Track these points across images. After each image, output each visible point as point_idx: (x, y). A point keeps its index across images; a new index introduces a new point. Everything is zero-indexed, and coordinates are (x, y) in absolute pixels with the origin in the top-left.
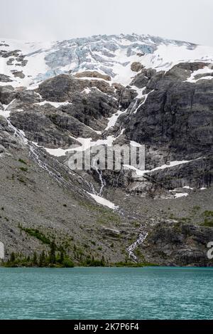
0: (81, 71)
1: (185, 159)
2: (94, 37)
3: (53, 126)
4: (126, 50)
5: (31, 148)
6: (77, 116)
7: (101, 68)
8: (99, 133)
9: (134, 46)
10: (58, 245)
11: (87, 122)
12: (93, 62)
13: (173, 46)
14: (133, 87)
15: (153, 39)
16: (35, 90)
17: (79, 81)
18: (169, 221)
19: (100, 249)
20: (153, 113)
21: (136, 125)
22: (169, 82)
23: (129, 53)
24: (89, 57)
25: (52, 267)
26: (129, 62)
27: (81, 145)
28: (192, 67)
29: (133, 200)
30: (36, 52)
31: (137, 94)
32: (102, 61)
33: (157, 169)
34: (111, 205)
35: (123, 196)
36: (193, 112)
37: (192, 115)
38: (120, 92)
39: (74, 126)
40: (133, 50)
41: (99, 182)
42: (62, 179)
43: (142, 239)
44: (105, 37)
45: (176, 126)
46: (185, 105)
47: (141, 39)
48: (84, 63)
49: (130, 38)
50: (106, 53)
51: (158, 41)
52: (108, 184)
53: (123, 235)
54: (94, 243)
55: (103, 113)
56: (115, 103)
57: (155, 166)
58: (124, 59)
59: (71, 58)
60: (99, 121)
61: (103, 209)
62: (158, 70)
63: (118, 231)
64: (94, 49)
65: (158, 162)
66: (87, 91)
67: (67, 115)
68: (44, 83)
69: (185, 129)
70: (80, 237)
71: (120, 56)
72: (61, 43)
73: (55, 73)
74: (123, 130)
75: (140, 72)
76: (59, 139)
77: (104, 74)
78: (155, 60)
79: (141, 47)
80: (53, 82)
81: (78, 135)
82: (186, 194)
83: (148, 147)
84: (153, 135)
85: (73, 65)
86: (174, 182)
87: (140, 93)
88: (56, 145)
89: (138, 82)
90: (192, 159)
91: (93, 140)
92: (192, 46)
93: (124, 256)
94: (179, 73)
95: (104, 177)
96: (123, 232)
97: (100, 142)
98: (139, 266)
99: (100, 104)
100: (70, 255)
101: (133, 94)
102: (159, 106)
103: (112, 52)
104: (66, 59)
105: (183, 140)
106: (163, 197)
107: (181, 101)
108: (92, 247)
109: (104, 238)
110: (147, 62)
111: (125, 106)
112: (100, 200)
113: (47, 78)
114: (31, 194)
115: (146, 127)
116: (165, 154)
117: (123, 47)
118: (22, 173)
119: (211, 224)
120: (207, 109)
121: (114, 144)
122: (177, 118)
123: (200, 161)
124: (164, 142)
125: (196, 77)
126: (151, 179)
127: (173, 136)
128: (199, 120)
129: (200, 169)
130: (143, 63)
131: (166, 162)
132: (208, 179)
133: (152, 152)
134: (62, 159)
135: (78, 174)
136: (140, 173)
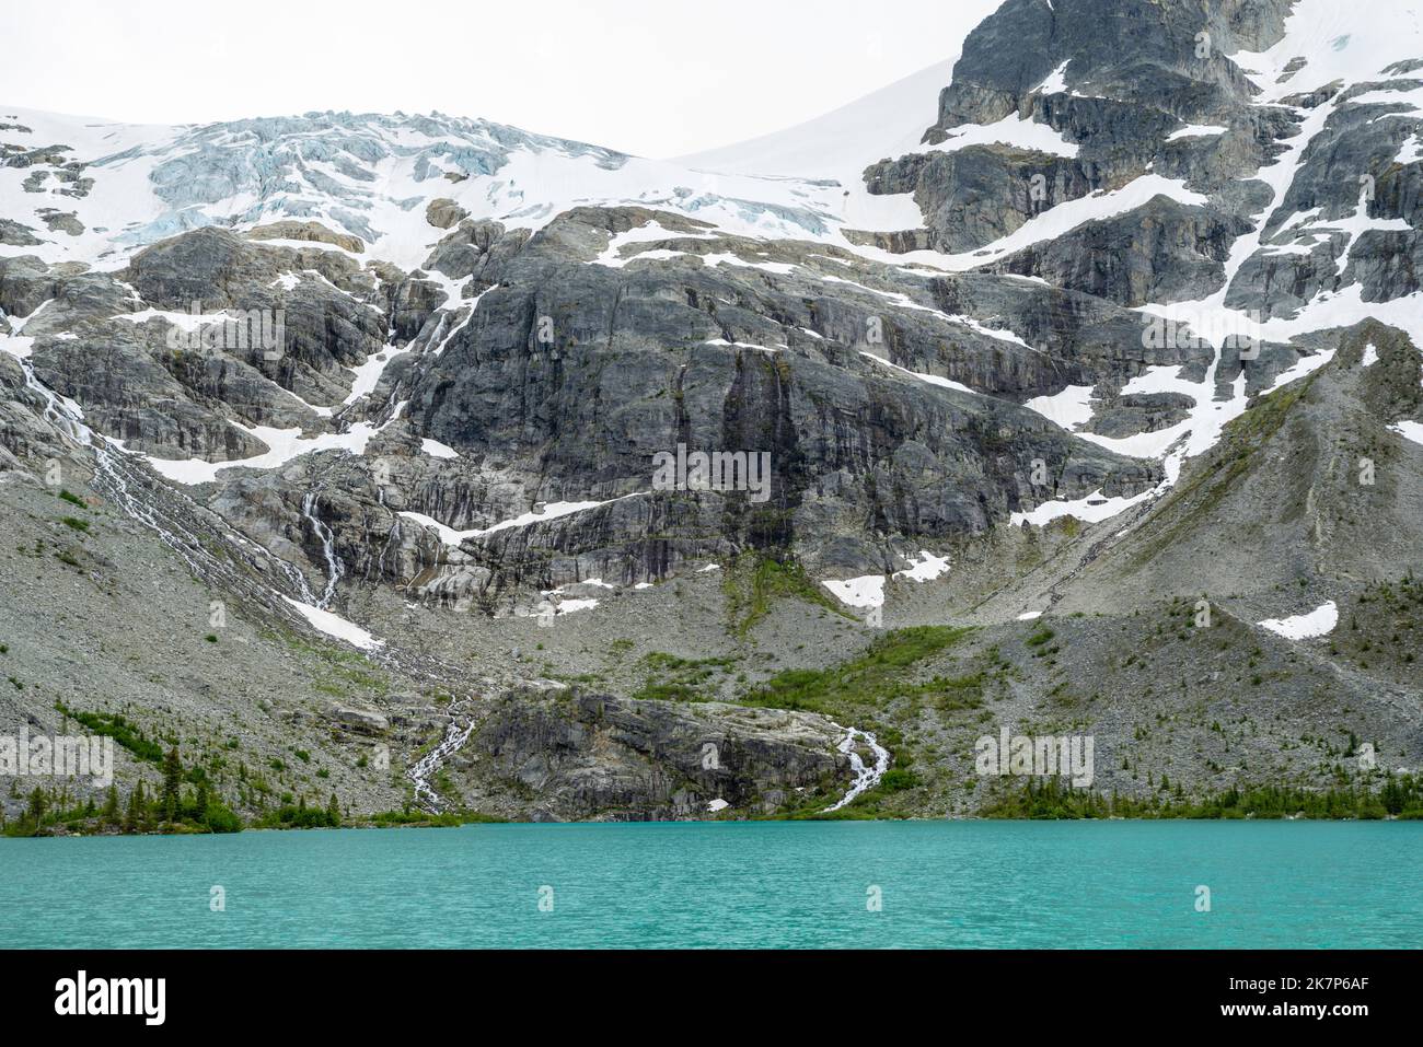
0: (268, 219)
1: (589, 497)
2: (313, 116)
3: (175, 387)
4: (411, 162)
5: (103, 458)
6: (253, 360)
7: (333, 214)
8: (325, 412)
9: (438, 150)
10: (187, 764)
11: (286, 379)
12: (308, 194)
13: (555, 157)
14: (435, 276)
15: (495, 131)
16: (117, 274)
17: (262, 251)
18: (540, 685)
19: (323, 774)
20: (495, 354)
21: (443, 388)
22: (542, 264)
23: (421, 172)
24: (295, 176)
25: (168, 831)
26: (421, 199)
27: (263, 449)
28: (611, 220)
29: (429, 621)
30: (123, 155)
31: (444, 297)
32: (335, 191)
33: (503, 525)
34: (360, 638)
35: (399, 610)
36: (615, 356)
37: (612, 364)
38: (391, 291)
39: (244, 387)
40: (434, 161)
41: (322, 565)
42: (204, 555)
43: (457, 740)
44: (346, 119)
45: (565, 398)
46: (592, 333)
47: (460, 129)
48: (279, 195)
49: (425, 125)
50: (347, 169)
51: (509, 137)
52: (352, 572)
53: (398, 731)
54: (304, 757)
55: (335, 352)
56: (378, 320)
57: (500, 517)
58: (411, 189)
59: (235, 177)
60: (329, 374)
61: (332, 650)
62: (510, 226)
63: (379, 718)
64: (312, 155)
65: (508, 505)
66: (289, 281)
67: (221, 355)
68: (149, 253)
69: (590, 405)
70: (259, 739)
71: (392, 178)
72: (206, 130)
73: (184, 224)
74: (402, 404)
75: (454, 229)
76: (194, 431)
77: (340, 230)
78: (501, 194)
79: (459, 155)
80: (177, 249)
81: (259, 416)
82: (592, 604)
83: (478, 461)
84: (494, 421)
85: (243, 201)
86: (556, 567)
87: (455, 295)
88: (187, 442)
89: (450, 261)
90: (609, 496)
91: (307, 435)
92: (612, 159)
93: (399, 795)
94: (572, 238)
95: (338, 550)
96: (395, 720)
97: (326, 441)
98: (447, 822)
99: (329, 324)
100: (228, 794)
101: (429, 297)
102: (514, 333)
104: (220, 179)
105: (585, 438)
106: (521, 612)
107: (580, 323)
108: (298, 767)
109: (338, 739)
110: (478, 201)
111: (406, 332)
112: (326, 622)
113: (158, 237)
114: (100, 605)
115: (473, 398)
116: (531, 481)
117: (404, 152)
118: (71, 537)
119: (665, 693)
120: (656, 348)
121: (375, 448)
122: (567, 373)
123: (633, 504)
124: (527, 444)
125: (625, 251)
126: (487, 554)
127: (554, 426)
128: (633, 379)
129: (636, 528)
130: (464, 204)
131: (533, 505)
132: (658, 557)
133: (487, 472)
134: (204, 492)
135: (255, 539)
136: (451, 537)
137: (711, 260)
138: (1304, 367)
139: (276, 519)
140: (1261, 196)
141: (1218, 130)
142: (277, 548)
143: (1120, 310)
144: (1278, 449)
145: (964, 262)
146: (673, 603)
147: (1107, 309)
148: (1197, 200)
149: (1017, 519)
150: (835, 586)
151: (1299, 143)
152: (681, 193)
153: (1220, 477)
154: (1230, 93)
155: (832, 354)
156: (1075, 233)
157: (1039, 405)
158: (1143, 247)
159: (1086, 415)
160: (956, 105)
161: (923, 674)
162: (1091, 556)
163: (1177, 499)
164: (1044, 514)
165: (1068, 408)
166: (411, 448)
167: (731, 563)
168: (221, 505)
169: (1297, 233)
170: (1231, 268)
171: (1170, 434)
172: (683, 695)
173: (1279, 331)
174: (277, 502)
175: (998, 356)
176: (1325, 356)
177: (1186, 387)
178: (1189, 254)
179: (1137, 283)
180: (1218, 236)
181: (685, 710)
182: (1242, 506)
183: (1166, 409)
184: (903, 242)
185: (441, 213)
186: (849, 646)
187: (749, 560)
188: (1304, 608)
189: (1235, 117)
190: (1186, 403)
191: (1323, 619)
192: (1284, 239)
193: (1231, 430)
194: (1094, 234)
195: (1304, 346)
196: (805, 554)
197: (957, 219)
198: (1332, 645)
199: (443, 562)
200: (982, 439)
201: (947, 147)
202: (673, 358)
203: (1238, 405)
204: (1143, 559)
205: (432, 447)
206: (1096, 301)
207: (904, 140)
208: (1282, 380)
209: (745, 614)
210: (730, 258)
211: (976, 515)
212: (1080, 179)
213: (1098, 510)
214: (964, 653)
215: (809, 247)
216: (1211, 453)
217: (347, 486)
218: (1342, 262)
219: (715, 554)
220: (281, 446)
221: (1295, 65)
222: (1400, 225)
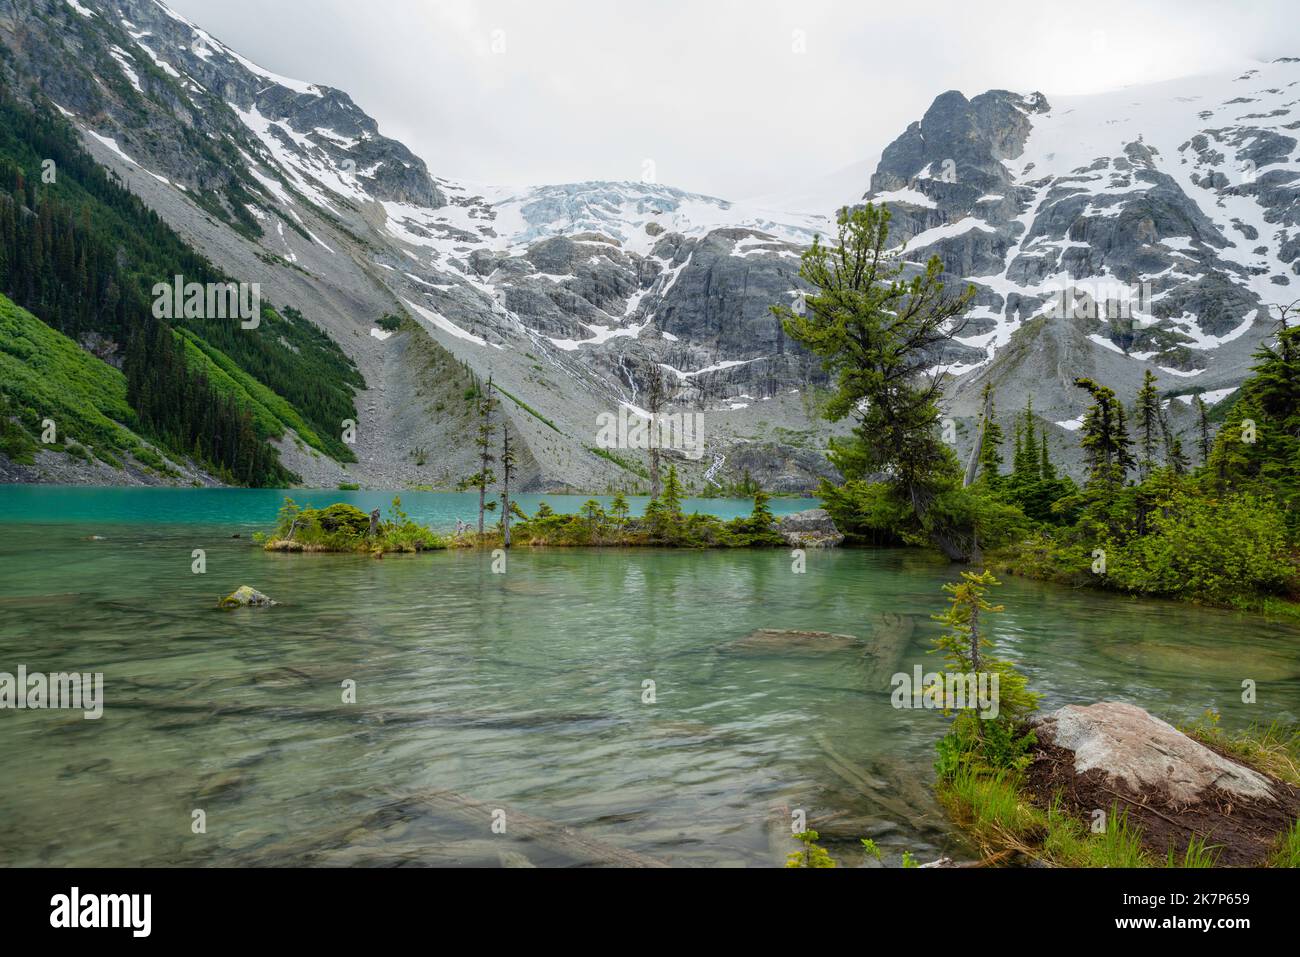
0: (578, 231)
1: (740, 359)
2: (589, 183)
4: (635, 206)
5: (532, 338)
6: (585, 296)
7: (606, 230)
8: (617, 319)
9: (648, 200)
11: (599, 304)
12: (592, 220)
13: (699, 204)
14: (656, 258)
15: (671, 191)
16: (523, 257)
17: (579, 246)
20: (693, 295)
21: (670, 310)
22: (712, 256)
23: (641, 210)
24: (586, 212)
26: (642, 222)
27: (594, 335)
28: (733, 235)
30: (507, 201)
31: (661, 268)
32: (604, 218)
33: (703, 371)
36: (748, 298)
37: (747, 302)
38: (638, 265)
39: (584, 309)
40: (646, 205)
41: (629, 386)
44: (602, 184)
45: (726, 316)
46: (737, 287)
47: (656, 191)
48: (581, 220)
50: (608, 208)
51: (677, 194)
52: (642, 389)
55: (618, 292)
56: (634, 278)
57: (701, 367)
58: (638, 218)
59: (559, 212)
60: (616, 303)
62: (687, 236)
64: (592, 202)
65: (704, 362)
66: (595, 260)
67: (571, 293)
68: (537, 248)
69: (738, 319)
71: (628, 212)
73: (539, 233)
74: (651, 316)
75: (662, 236)
76: (567, 327)
77: (611, 237)
78: (679, 221)
79: (657, 202)
80: (548, 247)
81: (591, 321)
82: (745, 405)
83: (688, 342)
84: (694, 325)
85: (563, 223)
86: (728, 389)
87: (666, 267)
88: (564, 335)
89: (663, 250)
90: (749, 359)
91: (611, 329)
92: (724, 204)
94: (721, 242)
95: (635, 380)
97: (620, 332)
99: (614, 280)
101: (656, 268)
102: (702, 286)
103: (615, 207)
104: (552, 212)
105: (736, 333)
106: (715, 408)
107: (732, 282)
110: (668, 223)
111: (647, 284)
112: (638, 411)
115: (685, 315)
116: (714, 352)
117: (631, 200)
120: (765, 294)
121: (642, 336)
122: (726, 305)
123: (760, 363)
124: (709, 335)
125: (744, 249)
126: (699, 383)
127: (721, 328)
128: (757, 309)
129: (761, 373)
130: (662, 225)
131: (715, 362)
132: (772, 386)
133: (694, 348)
134: (576, 354)
135: (601, 375)
136: (681, 376)
137: (782, 254)
139: (608, 366)
140: (1019, 229)
141: (999, 198)
142: (609, 378)
143: (959, 279)
144: (1039, 345)
146: (780, 406)
147: (956, 280)
148: (991, 230)
149: (924, 373)
151: (1035, 204)
152: (760, 222)
153: (1014, 357)
154: (1004, 180)
156: (937, 244)
158: (969, 251)
159: (952, 328)
160: (879, 183)
162: (960, 390)
163: (995, 367)
164: (936, 371)
165: (946, 327)
166: (658, 336)
167: (804, 389)
168: (585, 360)
169: (1037, 246)
170: (1008, 261)
171: (988, 337)
173: (1029, 291)
174: (608, 359)
177: (993, 316)
178: (989, 255)
179: (966, 267)
180: (1001, 246)
183: (985, 326)
185: (653, 230)
187: (811, 388)
189: (1008, 191)
190: (994, 323)
192: (1032, 249)
193: (1015, 335)
194: (946, 245)
199: (679, 386)
201: (875, 202)
202: (774, 299)
203: (1016, 325)
205: (666, 335)
206: (952, 276)
207: (855, 197)
208: (1036, 314)
210: (789, 253)
212: (939, 218)
213: (959, 370)
216: (1008, 346)
217: (635, 352)
218: (1059, 261)
219: (796, 385)
220: (601, 335)
221: (1030, 167)
222: (1085, 245)
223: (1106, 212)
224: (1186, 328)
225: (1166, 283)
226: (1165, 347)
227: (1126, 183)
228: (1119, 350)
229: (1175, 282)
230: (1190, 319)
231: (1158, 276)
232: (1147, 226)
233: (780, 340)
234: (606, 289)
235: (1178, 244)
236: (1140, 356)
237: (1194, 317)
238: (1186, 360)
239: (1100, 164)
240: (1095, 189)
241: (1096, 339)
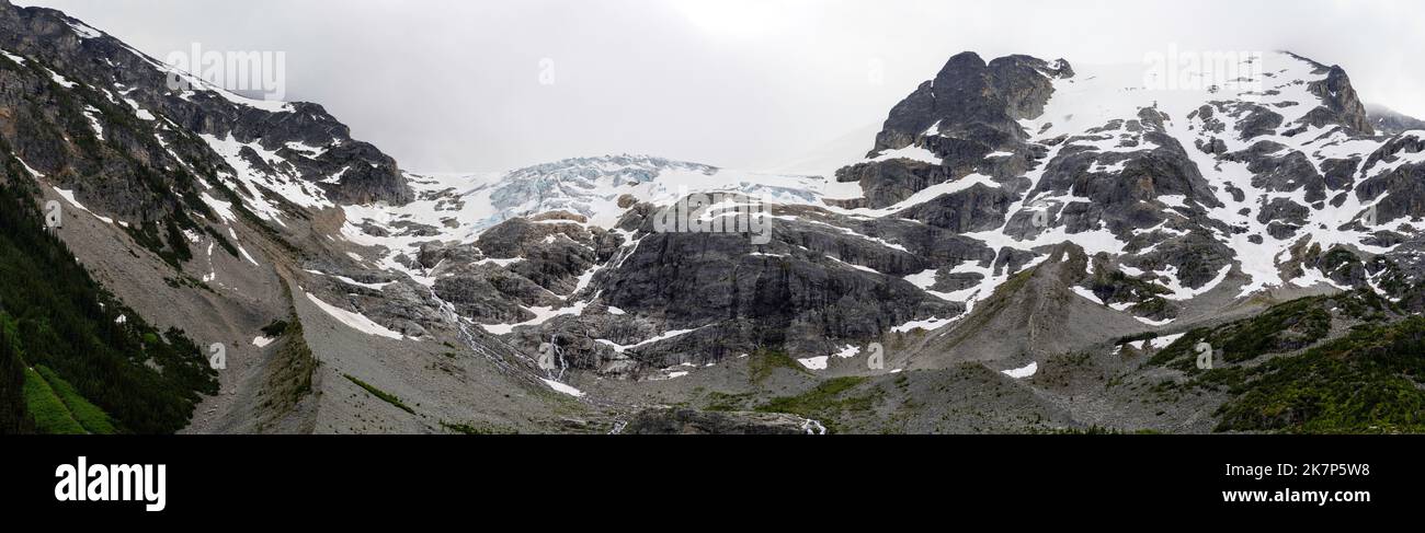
0: (542, 211)
1: (687, 328)
2: (566, 161)
3: (496, 293)
5: (462, 326)
6: (531, 277)
7: (574, 207)
8: (563, 298)
9: (625, 172)
11: (546, 284)
12: (562, 197)
14: (620, 231)
15: (654, 161)
16: (473, 245)
17: (539, 226)
18: (659, 407)
20: (647, 265)
21: (619, 284)
23: (616, 182)
26: (616, 196)
27: (534, 317)
29: (607, 384)
30: (478, 189)
31: (623, 241)
32: (575, 195)
33: (644, 343)
34: (574, 392)
35: (592, 381)
36: (705, 263)
37: (703, 267)
38: (599, 236)
39: (527, 290)
40: (623, 177)
42: (504, 364)
43: (619, 429)
44: (582, 161)
45: (679, 283)
46: (694, 253)
47: (637, 161)
48: (549, 199)
49: (619, 160)
50: (581, 184)
51: (660, 163)
52: (572, 366)
53: (592, 427)
55: (570, 270)
56: (591, 254)
57: (643, 339)
58: (611, 191)
59: (529, 193)
60: (565, 281)
61: (562, 397)
62: (658, 205)
63: (583, 422)
64: (566, 179)
65: (647, 333)
66: (551, 239)
67: (517, 276)
68: (487, 233)
69: (691, 286)
71: (602, 186)
72: (516, 173)
73: (504, 218)
74: (600, 292)
75: (630, 208)
76: (504, 311)
77: (576, 214)
78: (655, 190)
79: (635, 173)
80: (500, 230)
81: (533, 303)
82: (685, 374)
83: (635, 315)
84: (643, 296)
85: (531, 204)
86: (669, 359)
87: (630, 239)
88: (499, 318)
89: (627, 223)
90: (696, 327)
91: (554, 309)
92: (711, 170)
95: (566, 357)
96: (591, 423)
97: (563, 311)
99: (568, 258)
101: (618, 241)
102: (656, 255)
103: (590, 182)
104: (521, 195)
105: (687, 301)
106: (651, 379)
107: (689, 249)
110: (641, 195)
111: (604, 258)
112: (559, 387)
113: (492, 225)
115: (634, 287)
116: (659, 322)
117: (608, 174)
118: (448, 361)
119: (719, 408)
120: (725, 258)
121: (585, 312)
122: (680, 273)
123: (708, 330)
124: (658, 306)
126: (636, 355)
127: (672, 297)
128: (713, 273)
129: (708, 341)
130: (635, 196)
131: (659, 333)
132: (718, 352)
133: (638, 319)
134: (507, 337)
135: (528, 356)
136: (619, 349)
138: (1036, 261)
140: (1026, 184)
141: (1009, 154)
143: (954, 235)
144: (1019, 298)
145: (882, 213)
146: (725, 371)
147: (948, 234)
148: (997, 185)
149: (894, 329)
150: (803, 361)
151: (1045, 161)
152: (744, 185)
153: (991, 310)
154: (1016, 138)
155: (810, 257)
156: (937, 200)
157: (910, 278)
158: (969, 206)
159: (932, 282)
160: (884, 141)
161: (843, 396)
162: (927, 346)
163: (971, 318)
164: (906, 327)
165: (924, 280)
166: (602, 311)
167: (754, 353)
168: (514, 342)
170: (1008, 217)
171: (971, 291)
172: (727, 409)
173: (1026, 245)
174: (539, 339)
175: (893, 256)
176: (1046, 257)
177: (981, 270)
178: (990, 210)
179: (964, 222)
180: (1004, 201)
181: (728, 415)
182: (1000, 322)
183: (973, 279)
184: (853, 204)
185: (625, 202)
186: (809, 385)
187: (762, 352)
188: (1023, 365)
189: (1019, 148)
190: (980, 277)
191: (1031, 369)
193: (999, 289)
194: (945, 200)
195: (1037, 252)
196: (790, 348)
197: (880, 192)
198: (1033, 380)
199: (615, 360)
200: (881, 294)
201: (878, 160)
202: (733, 262)
203: (1003, 278)
204: (951, 346)
205: (613, 310)
206: (943, 231)
207: (857, 156)
208: (1025, 267)
209: (758, 375)
211: (875, 328)
212: (942, 175)
213: (931, 325)
214: (864, 387)
215: (806, 208)
216: (989, 299)
218: (1059, 215)
219: (746, 349)
220: (542, 315)
221: (1047, 127)
222: (1086, 200)
223: (1110, 169)
224: (1166, 280)
225: (1156, 237)
226: (1143, 297)
227: (1134, 144)
228: (1100, 301)
229: (1165, 236)
230: (1171, 272)
231: (1149, 231)
232: (1145, 183)
233: (735, 304)
234: (556, 267)
235: (1174, 201)
236: (1118, 306)
237: (1175, 270)
238: (1160, 309)
239: (1114, 125)
240: (1104, 147)
241: (1079, 290)
